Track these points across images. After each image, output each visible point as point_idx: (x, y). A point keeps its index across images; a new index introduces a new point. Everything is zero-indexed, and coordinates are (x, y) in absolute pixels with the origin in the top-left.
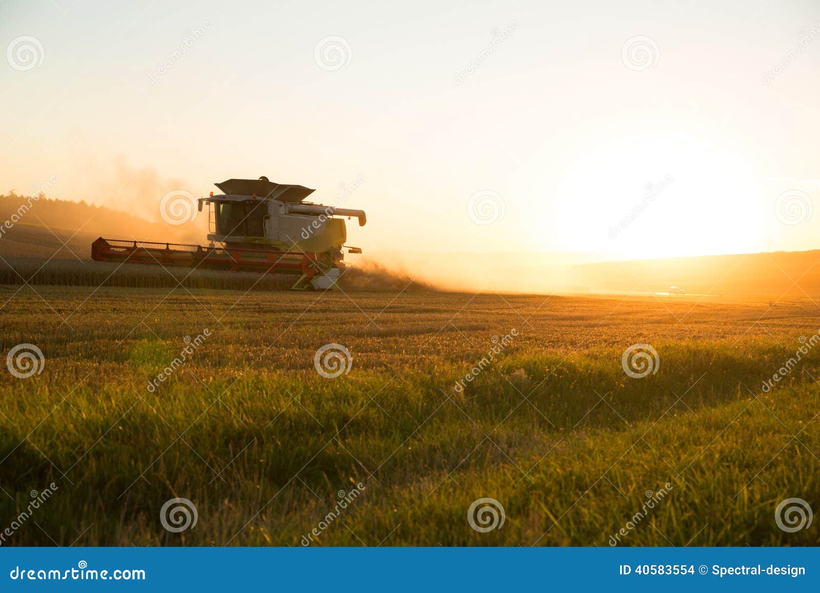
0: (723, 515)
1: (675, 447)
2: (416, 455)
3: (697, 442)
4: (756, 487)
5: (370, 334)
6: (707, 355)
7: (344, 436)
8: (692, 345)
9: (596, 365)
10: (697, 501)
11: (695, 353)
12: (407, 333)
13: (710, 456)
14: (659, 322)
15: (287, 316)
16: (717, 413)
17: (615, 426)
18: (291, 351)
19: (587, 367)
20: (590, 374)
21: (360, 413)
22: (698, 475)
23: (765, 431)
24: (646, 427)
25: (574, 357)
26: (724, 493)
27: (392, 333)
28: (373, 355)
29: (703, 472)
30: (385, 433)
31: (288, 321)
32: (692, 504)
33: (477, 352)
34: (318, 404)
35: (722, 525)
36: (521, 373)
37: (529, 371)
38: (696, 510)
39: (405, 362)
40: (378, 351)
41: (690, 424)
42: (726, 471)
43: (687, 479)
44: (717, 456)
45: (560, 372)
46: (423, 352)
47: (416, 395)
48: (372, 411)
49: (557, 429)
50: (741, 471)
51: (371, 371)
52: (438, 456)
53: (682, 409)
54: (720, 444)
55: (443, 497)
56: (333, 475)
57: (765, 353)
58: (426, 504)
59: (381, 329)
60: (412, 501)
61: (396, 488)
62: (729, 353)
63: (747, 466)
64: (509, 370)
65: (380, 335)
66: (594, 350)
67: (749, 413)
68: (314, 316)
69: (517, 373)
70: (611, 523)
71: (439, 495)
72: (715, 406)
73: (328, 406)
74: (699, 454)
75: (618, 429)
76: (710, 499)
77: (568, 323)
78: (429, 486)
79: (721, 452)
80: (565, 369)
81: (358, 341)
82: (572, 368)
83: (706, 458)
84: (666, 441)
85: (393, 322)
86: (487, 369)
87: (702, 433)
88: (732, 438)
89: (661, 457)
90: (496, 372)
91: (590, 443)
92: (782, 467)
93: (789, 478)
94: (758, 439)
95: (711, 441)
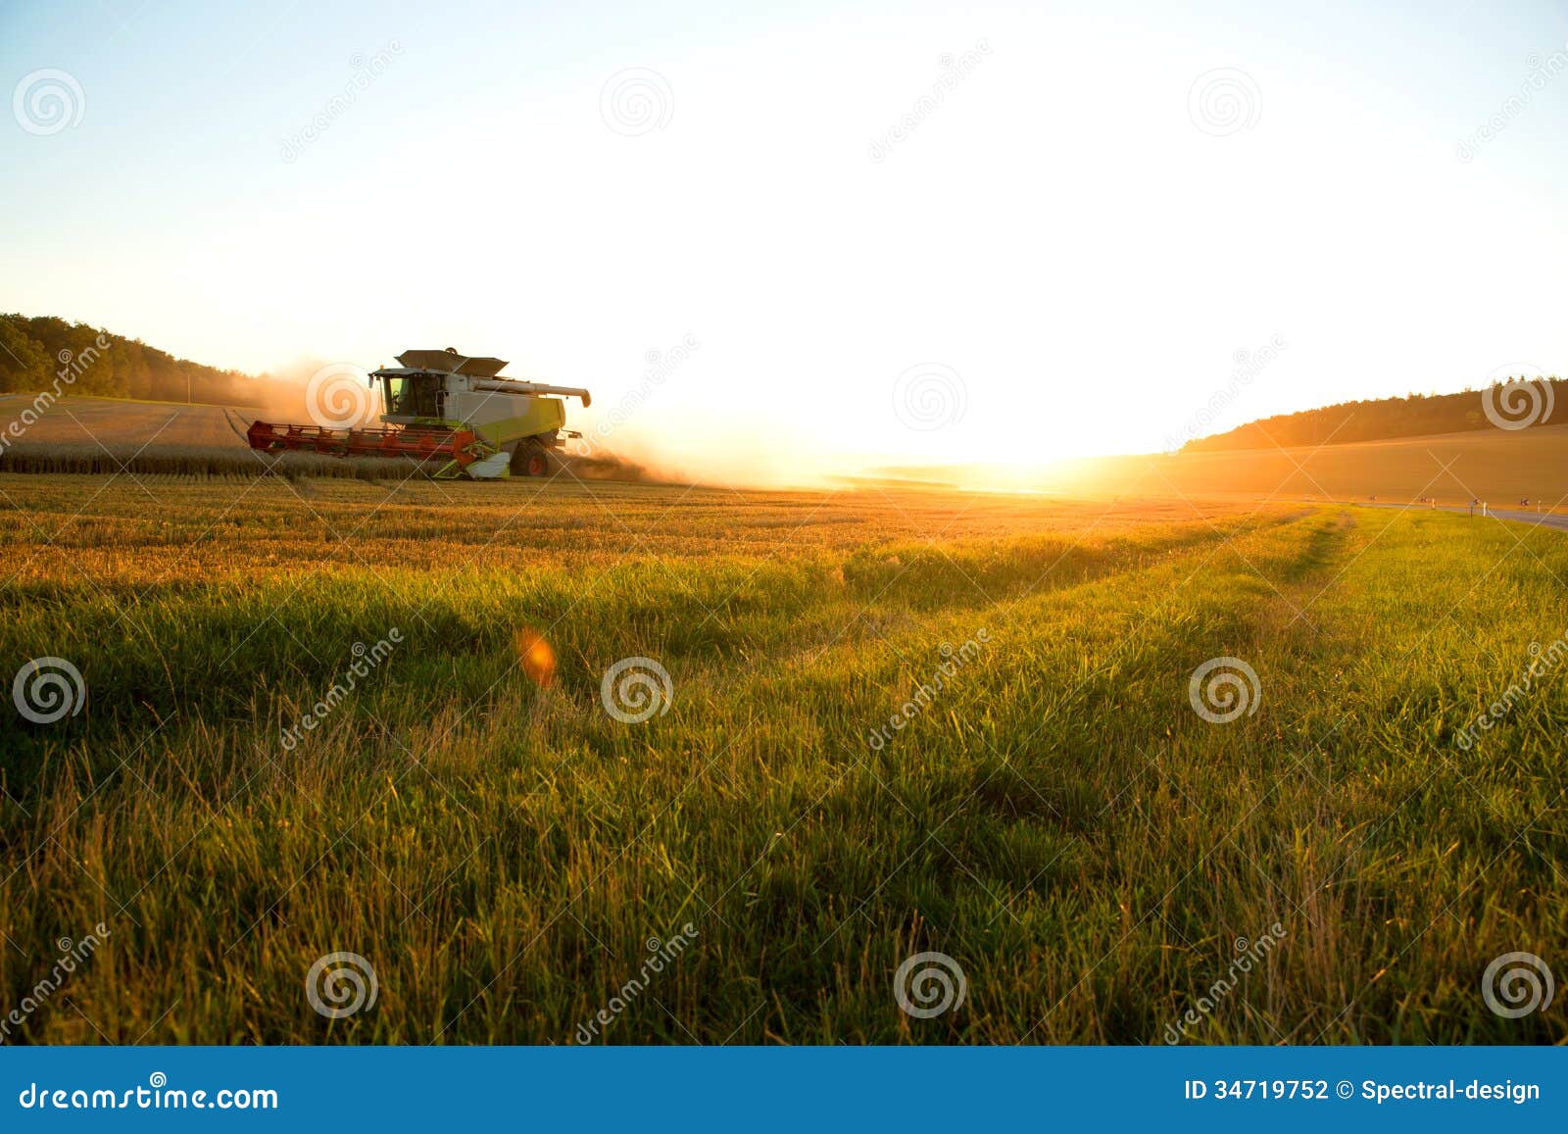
0: (1066, 682)
1: (1028, 625)
2: (799, 632)
3: (1047, 620)
4: (1096, 658)
5: (761, 526)
7: (735, 614)
8: (1047, 536)
9: (962, 554)
10: (1044, 670)
11: (1050, 543)
12: (795, 525)
13: (1058, 632)
14: (1016, 516)
15: (687, 509)
16: (1068, 594)
17: (977, 605)
18: (689, 539)
21: (750, 595)
22: (1046, 648)
23: (1106, 610)
24: (1003, 608)
25: (943, 547)
26: (1068, 662)
27: (781, 525)
28: (763, 545)
29: (1051, 646)
30: (772, 612)
31: (687, 513)
32: (1040, 673)
33: (856, 542)
34: (712, 586)
35: (1065, 690)
36: (896, 560)
37: (902, 558)
38: (1043, 678)
39: (790, 549)
40: (767, 540)
41: (1042, 605)
42: (1070, 644)
43: (1037, 652)
44: (1064, 632)
45: (930, 559)
46: (808, 542)
47: (800, 579)
48: (761, 593)
49: (926, 609)
50: (1083, 645)
51: (760, 558)
52: (819, 633)
53: (1036, 591)
54: (1069, 622)
55: (822, 667)
56: (725, 648)
57: (1109, 543)
58: (807, 673)
59: (772, 520)
60: (794, 671)
61: (781, 660)
63: (1089, 640)
64: (885, 558)
65: (770, 526)
66: (960, 539)
67: (1093, 595)
68: (712, 509)
69: (892, 559)
70: (970, 688)
71: (819, 666)
72: (1065, 589)
73: (722, 587)
74: (1047, 631)
75: (979, 609)
76: (1056, 668)
77: (937, 516)
78: (810, 659)
79: (1068, 628)
81: (750, 531)
83: (1054, 634)
84: (1020, 620)
85: (782, 514)
86: (865, 555)
87: (1052, 612)
88: (1078, 616)
89: (1015, 633)
90: (873, 558)
91: (954, 621)
92: (1118, 640)
93: (1123, 650)
94: (1100, 617)
95: (1059, 619)
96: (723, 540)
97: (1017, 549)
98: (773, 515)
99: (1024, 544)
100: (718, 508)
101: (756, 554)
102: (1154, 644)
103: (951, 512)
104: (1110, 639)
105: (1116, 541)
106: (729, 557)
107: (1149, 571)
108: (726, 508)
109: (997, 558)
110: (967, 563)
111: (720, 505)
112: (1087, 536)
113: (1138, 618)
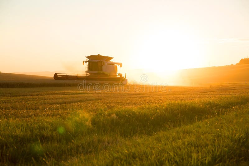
1: (171, 141)
2: (71, 149)
3: (179, 138)
4: (200, 154)
5: (55, 103)
6: (185, 106)
8: (179, 102)
9: (143, 112)
11: (181, 106)
12: (71, 102)
13: (184, 143)
14: (168, 95)
15: (22, 97)
16: (188, 127)
18: (22, 111)
19: (140, 112)
20: (141, 115)
21: (50, 133)
22: (178, 151)
23: (205, 133)
24: (161, 134)
25: (135, 109)
27: (65, 103)
28: (56, 112)
31: (22, 99)
32: (176, 162)
33: (97, 108)
34: (32, 131)
36: (114, 116)
37: (117, 115)
38: (177, 164)
39: (68, 113)
40: (58, 109)
41: (178, 132)
42: (189, 149)
44: (186, 143)
45: (129, 115)
46: (76, 109)
47: (72, 126)
48: (54, 133)
49: (127, 136)
50: (195, 149)
51: (54, 117)
52: (81, 149)
53: (175, 126)
54: (188, 139)
57: (207, 105)
59: (61, 101)
61: (62, 162)
62: (194, 105)
64: (110, 115)
65: (60, 103)
66: (143, 106)
67: (200, 127)
68: (33, 97)
69: (112, 116)
71: (79, 163)
72: (187, 125)
73: (36, 132)
74: (180, 142)
75: (150, 135)
77: (134, 96)
79: (188, 142)
80: (131, 113)
81: (50, 106)
82: (134, 113)
84: (168, 139)
85: (65, 98)
86: (101, 114)
87: (182, 135)
88: (192, 136)
89: (165, 145)
90: (104, 115)
91: (139, 140)
92: (210, 146)
93: (212, 150)
94: (202, 136)
95: (185, 138)
96: (38, 110)
97: (167, 109)
98: (62, 98)
99: (170, 106)
100: (36, 97)
101: (53, 116)
102: (226, 147)
103: (139, 94)
104: (207, 145)
105: (210, 103)
106: (41, 118)
107: (224, 116)
108: (39, 96)
109: (158, 113)
110: (145, 115)
111: (38, 95)
112: (197, 101)
113: (218, 136)
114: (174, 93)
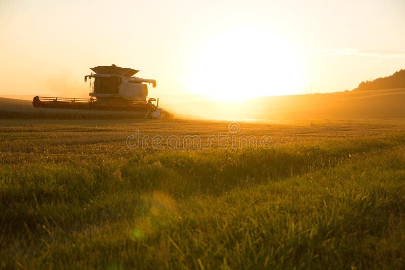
0: (280, 240)
1: (252, 204)
2: (89, 213)
3: (265, 200)
4: (300, 223)
5: (61, 144)
6: (273, 152)
7: (41, 203)
9: (205, 159)
10: (264, 232)
11: (266, 151)
12: (86, 143)
13: (273, 207)
15: (4, 134)
16: (279, 184)
17: (217, 193)
18: (5, 153)
19: (200, 160)
20: (202, 164)
22: (265, 218)
23: (307, 193)
24: (234, 194)
25: (192, 154)
26: (281, 227)
27: (76, 143)
28: (62, 156)
29: (268, 217)
30: (68, 200)
31: (5, 137)
32: (262, 235)
33: (130, 152)
34: (23, 184)
35: (278, 245)
36: (158, 164)
37: (163, 162)
38: (263, 237)
39: (82, 158)
40: (65, 152)
41: (262, 191)
42: (283, 216)
43: (259, 220)
44: (277, 207)
45: (183, 163)
46: (95, 153)
47: (90, 177)
48: (61, 188)
50: (291, 216)
51: (60, 164)
53: (257, 183)
55: (105, 236)
56: (32, 226)
57: (308, 151)
58: (94, 240)
59: (69, 140)
60: (85, 239)
61: (75, 233)
62: (287, 151)
63: (295, 212)
64: (151, 162)
65: (68, 144)
66: (204, 150)
67: (297, 184)
68: (23, 134)
69: (156, 163)
70: (211, 245)
71: (103, 234)
72: (276, 180)
73: (30, 185)
74: (266, 206)
75: (218, 196)
76: (272, 231)
78: (96, 230)
79: (280, 205)
80: (186, 161)
81: (52, 147)
82: (191, 161)
83: (270, 209)
84: (247, 200)
85: (77, 137)
86: (136, 161)
87: (269, 195)
88: (287, 197)
89: (243, 210)
90: (143, 163)
91: (200, 203)
92: (315, 213)
93: (319, 219)
94: (302, 198)
95: (274, 200)
96: (32, 153)
97: (244, 156)
98: (70, 137)
99: (248, 152)
100: (28, 133)
101: (57, 162)
102: (341, 214)
103: (198, 134)
104: (311, 211)
105: (313, 149)
106: (36, 165)
107: (336, 169)
108: (33, 133)
109: (230, 161)
110: (209, 164)
111: (31, 131)
113: (329, 198)
114: (254, 133)
